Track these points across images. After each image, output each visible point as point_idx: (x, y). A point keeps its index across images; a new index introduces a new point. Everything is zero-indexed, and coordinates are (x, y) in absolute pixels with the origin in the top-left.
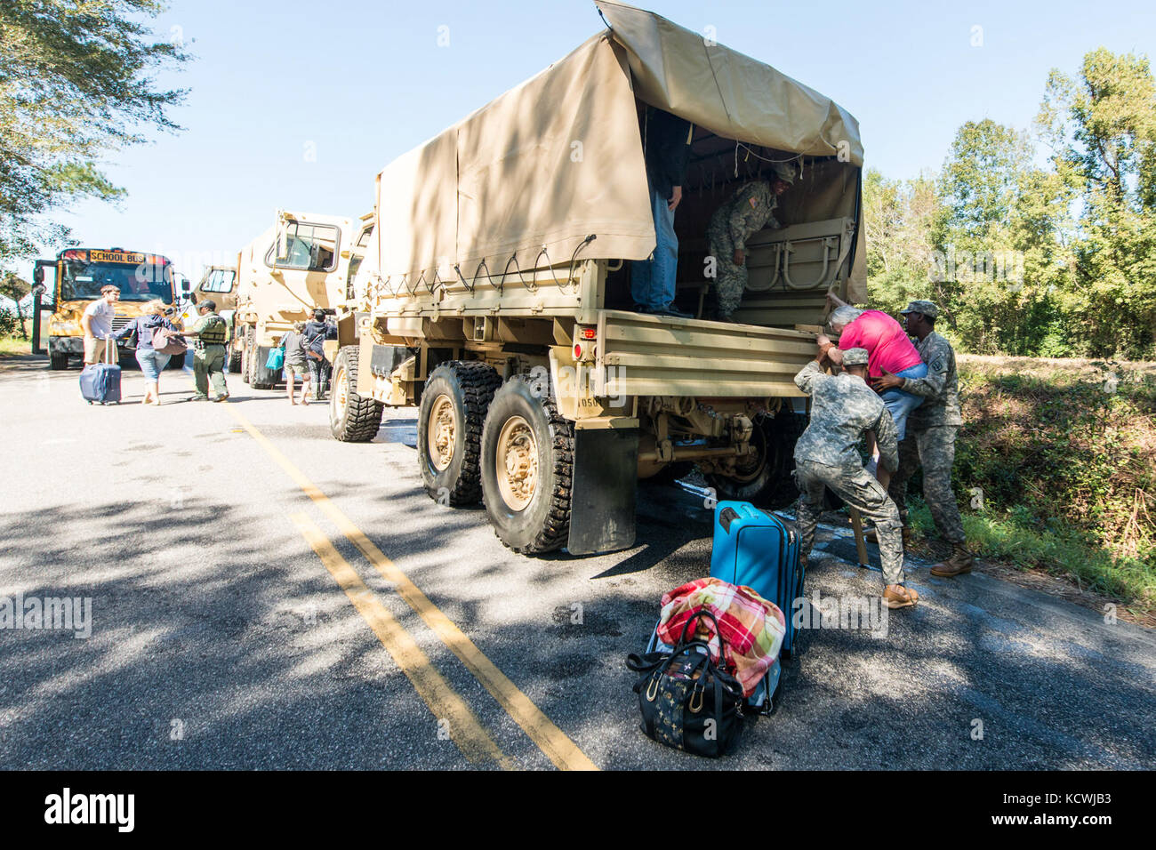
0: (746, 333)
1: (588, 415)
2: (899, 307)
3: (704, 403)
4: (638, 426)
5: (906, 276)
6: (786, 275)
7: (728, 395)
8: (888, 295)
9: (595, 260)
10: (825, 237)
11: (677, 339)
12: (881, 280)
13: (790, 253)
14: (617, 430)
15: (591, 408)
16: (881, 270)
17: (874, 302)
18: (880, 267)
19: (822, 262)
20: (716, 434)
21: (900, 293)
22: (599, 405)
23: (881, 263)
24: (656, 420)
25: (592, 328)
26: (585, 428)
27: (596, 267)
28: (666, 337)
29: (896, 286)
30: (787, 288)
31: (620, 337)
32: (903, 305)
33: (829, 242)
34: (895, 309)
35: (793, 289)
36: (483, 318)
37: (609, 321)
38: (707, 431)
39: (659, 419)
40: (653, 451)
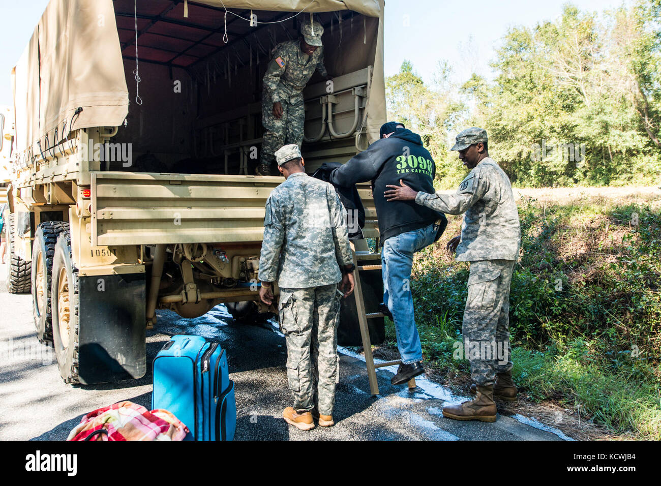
0: (254, 183)
1: (101, 264)
2: (602, 141)
3: (215, 248)
4: (144, 271)
5: (608, 109)
6: (330, 125)
7: (234, 241)
8: (590, 130)
9: (85, 130)
10: (354, 87)
11: (175, 194)
12: (581, 115)
13: (334, 105)
14: (122, 276)
15: (104, 257)
16: (581, 105)
17: (577, 139)
18: (580, 102)
19: (354, 111)
20: (235, 276)
21: (603, 127)
22: (112, 255)
23: (580, 98)
24: (181, 265)
25: (87, 188)
26: (88, 275)
27: (86, 135)
28: (164, 192)
29: (597, 120)
30: (332, 138)
31: (112, 194)
32: (606, 140)
33: (357, 91)
34: (597, 144)
35: (337, 139)
36: (49, 184)
37: (99, 181)
38: (225, 274)
39: (183, 264)
40: (179, 293)
